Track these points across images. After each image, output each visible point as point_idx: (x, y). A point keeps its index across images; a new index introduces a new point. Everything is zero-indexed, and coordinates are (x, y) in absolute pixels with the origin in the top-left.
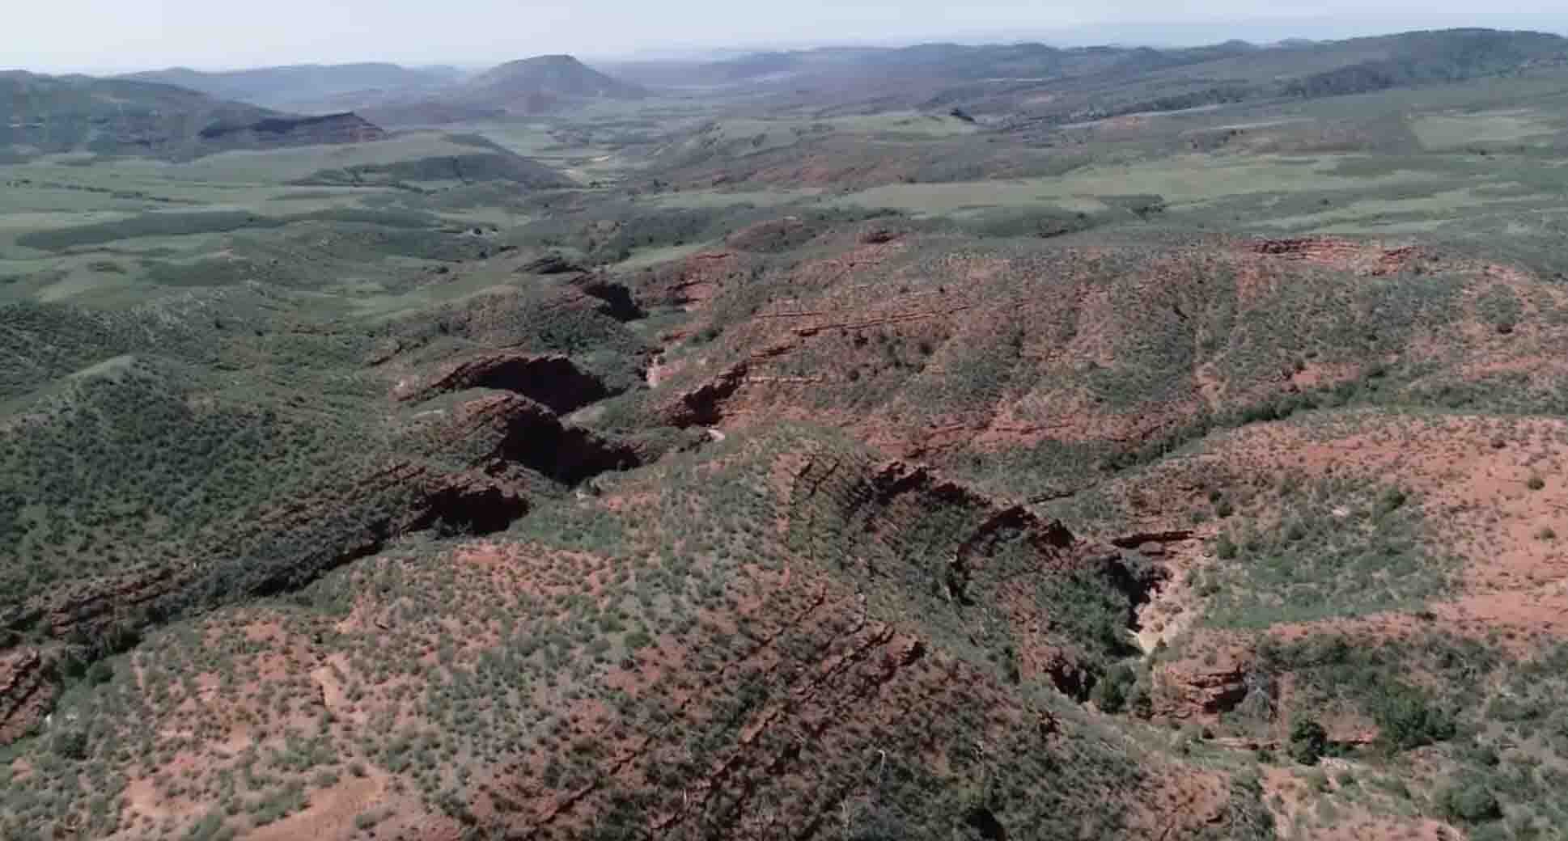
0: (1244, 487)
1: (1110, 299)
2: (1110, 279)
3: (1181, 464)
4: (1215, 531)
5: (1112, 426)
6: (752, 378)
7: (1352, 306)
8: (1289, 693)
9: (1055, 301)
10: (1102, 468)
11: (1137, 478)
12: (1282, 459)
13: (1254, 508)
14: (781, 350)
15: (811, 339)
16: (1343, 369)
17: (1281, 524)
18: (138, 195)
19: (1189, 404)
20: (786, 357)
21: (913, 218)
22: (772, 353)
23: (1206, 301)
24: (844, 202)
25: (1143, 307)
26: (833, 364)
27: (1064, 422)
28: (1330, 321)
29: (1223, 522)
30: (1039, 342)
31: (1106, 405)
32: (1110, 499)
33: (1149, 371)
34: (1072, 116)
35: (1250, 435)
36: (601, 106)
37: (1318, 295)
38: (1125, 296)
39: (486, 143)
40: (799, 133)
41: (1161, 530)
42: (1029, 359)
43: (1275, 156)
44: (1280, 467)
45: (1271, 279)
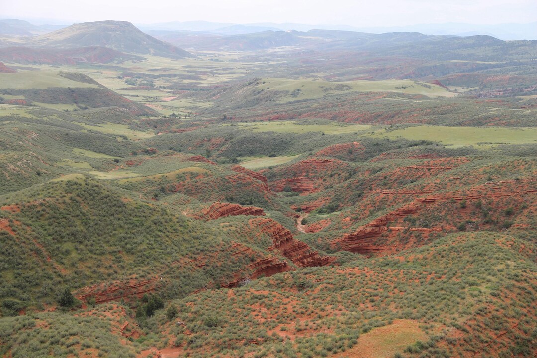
6: (391, 227)
14: (410, 211)
15: (431, 205)
20: (414, 216)
21: (446, 147)
22: (405, 212)
24: (393, 136)
26: (447, 221)
34: (526, 90)
36: (153, 62)
39: (90, 81)
40: (326, 90)
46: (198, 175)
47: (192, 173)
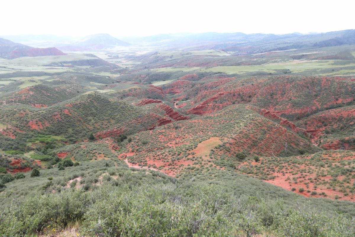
0: (329, 120)
1: (293, 86)
2: (292, 82)
3: (315, 117)
4: (324, 129)
5: (297, 111)
6: (209, 104)
7: (348, 87)
8: (348, 148)
9: (280, 86)
10: (296, 119)
11: (305, 120)
12: (337, 114)
13: (332, 124)
14: (215, 98)
15: (222, 95)
16: (347, 99)
17: (338, 127)
18: (5, 67)
19: (314, 107)
20: (217, 100)
21: (227, 74)
22: (213, 99)
23: (314, 86)
24: (208, 71)
25: (300, 87)
26: (229, 101)
27: (286, 110)
28: (343, 90)
29: (325, 127)
30: (277, 95)
31: (295, 107)
32: (300, 124)
33: (304, 100)
34: (254, 52)
35: (329, 111)
37: (340, 85)
38: (296, 85)
39: (95, 56)
40: (182, 55)
41: (312, 130)
42: (275, 99)
43: (317, 60)
44: (337, 116)
45: (329, 82)
46: (136, 89)
47: (134, 89)
